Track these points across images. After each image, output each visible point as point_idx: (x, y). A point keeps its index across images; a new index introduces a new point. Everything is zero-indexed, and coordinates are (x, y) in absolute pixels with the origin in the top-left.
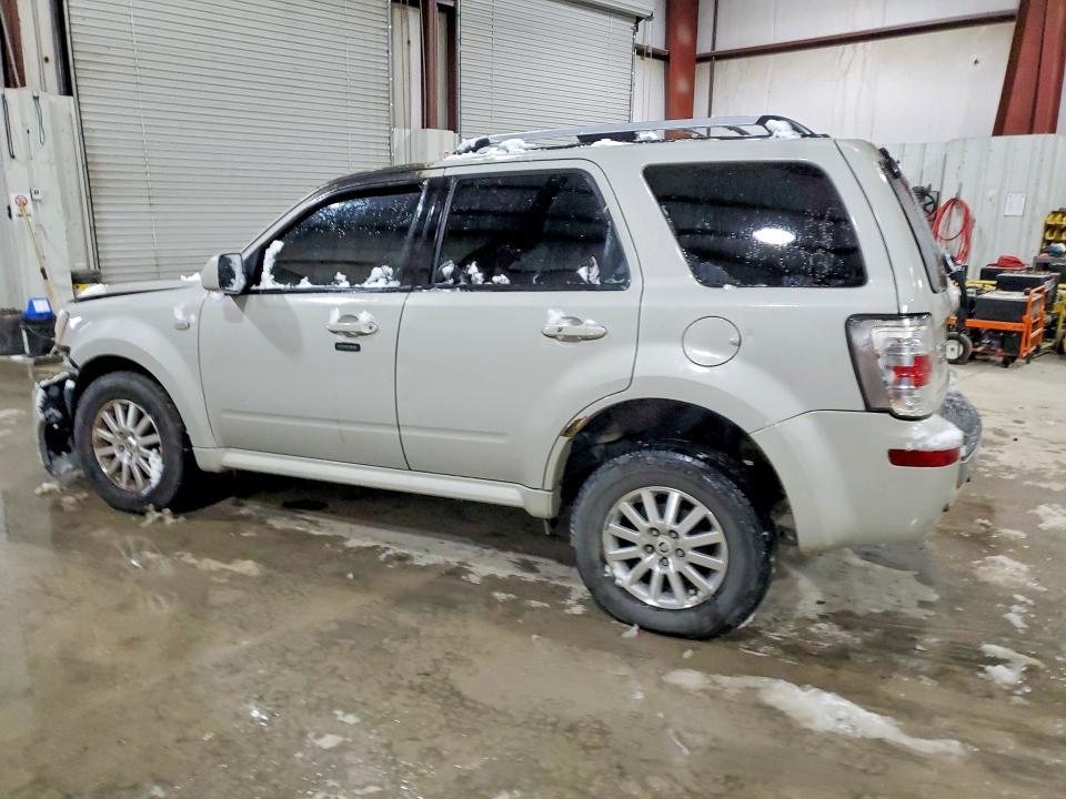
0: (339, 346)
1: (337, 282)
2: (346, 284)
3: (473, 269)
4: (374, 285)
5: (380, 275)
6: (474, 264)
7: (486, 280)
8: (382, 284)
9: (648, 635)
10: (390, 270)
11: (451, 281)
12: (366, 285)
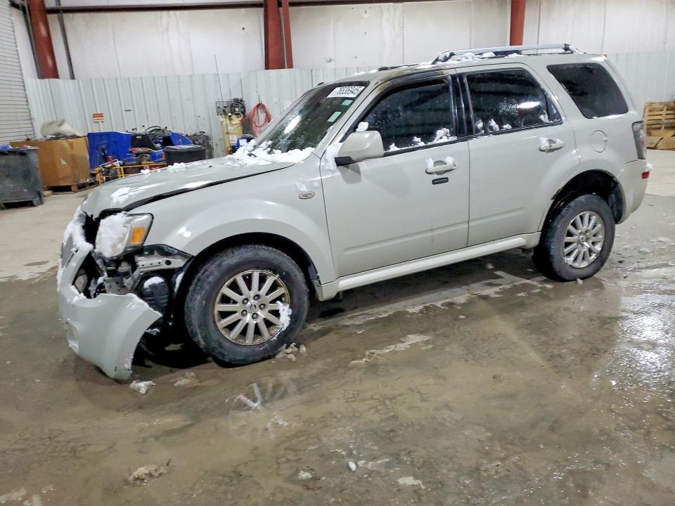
0: (435, 182)
1: (415, 143)
2: (422, 144)
3: (493, 123)
4: (441, 141)
5: (442, 134)
6: (493, 120)
7: (500, 128)
8: (445, 140)
9: (585, 280)
10: (448, 130)
11: (483, 131)
12: (435, 142)
